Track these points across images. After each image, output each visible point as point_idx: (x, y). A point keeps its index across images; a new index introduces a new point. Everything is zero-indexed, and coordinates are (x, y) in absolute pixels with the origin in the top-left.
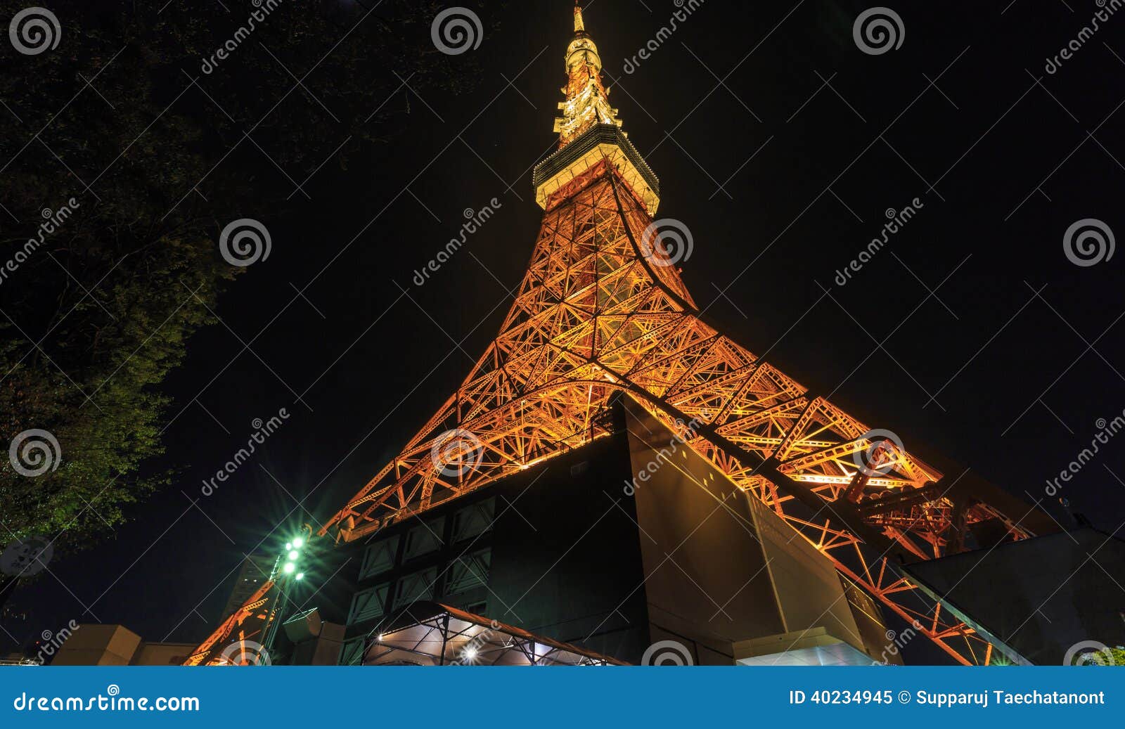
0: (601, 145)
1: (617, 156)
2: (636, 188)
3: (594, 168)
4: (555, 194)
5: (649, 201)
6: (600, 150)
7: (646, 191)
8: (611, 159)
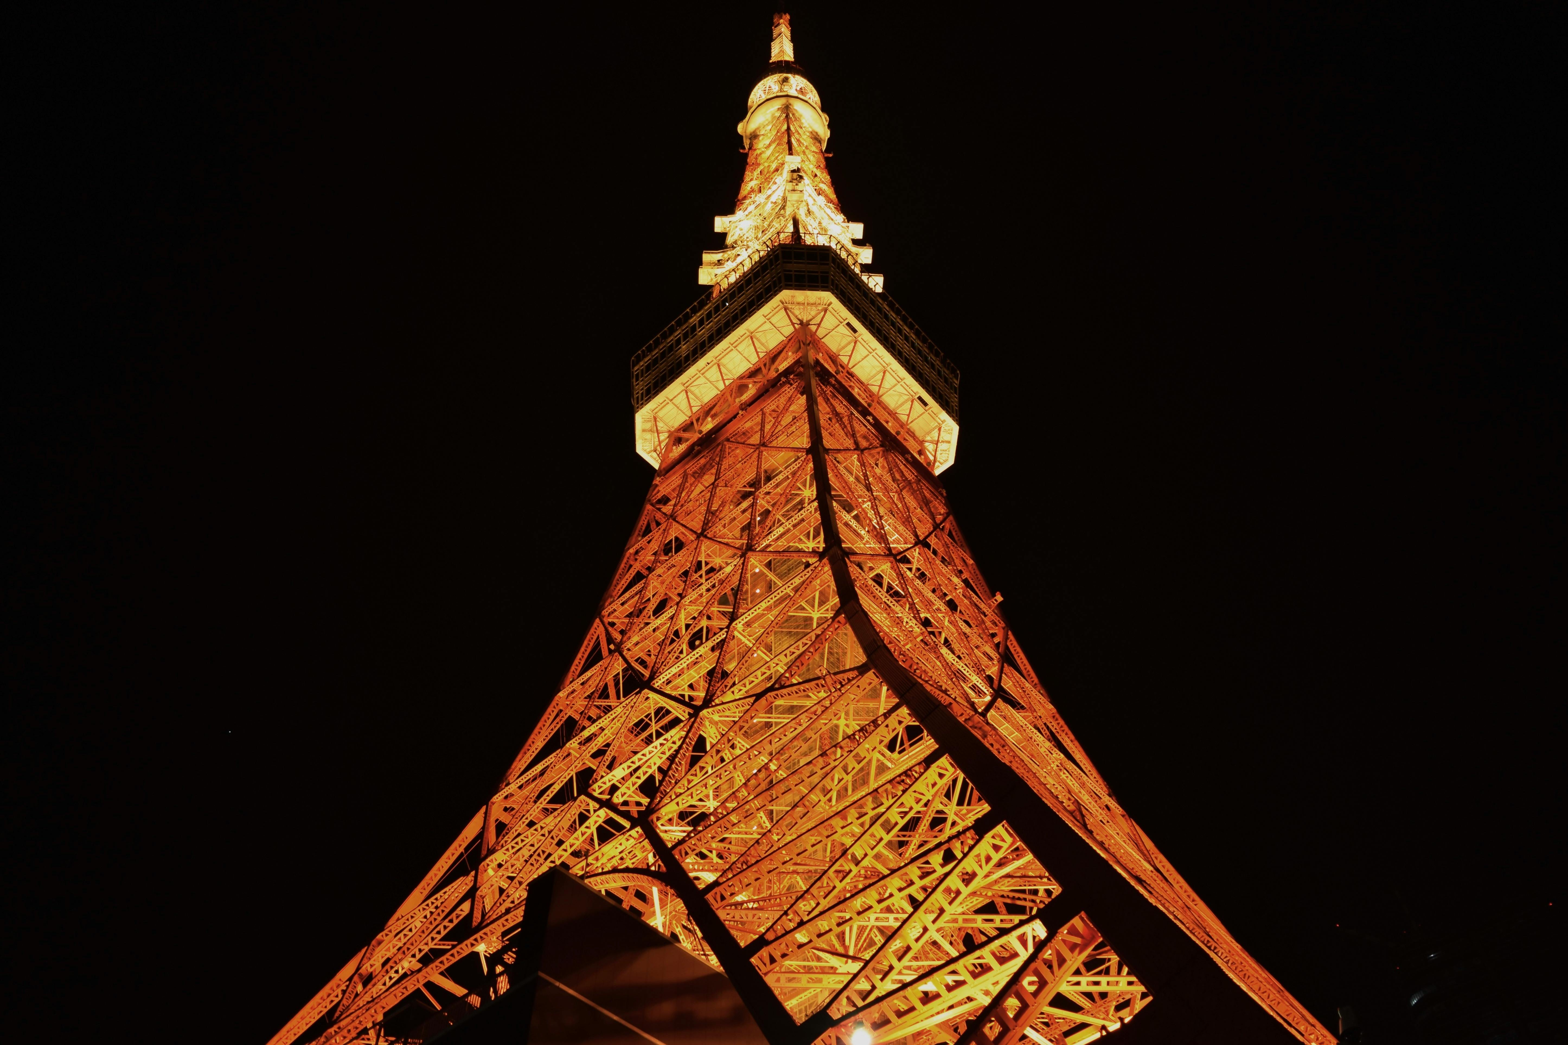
0: (785, 294)
1: (829, 321)
2: (891, 400)
3: (774, 356)
4: (687, 427)
5: (929, 433)
6: (786, 309)
7: (917, 405)
8: (813, 328)
